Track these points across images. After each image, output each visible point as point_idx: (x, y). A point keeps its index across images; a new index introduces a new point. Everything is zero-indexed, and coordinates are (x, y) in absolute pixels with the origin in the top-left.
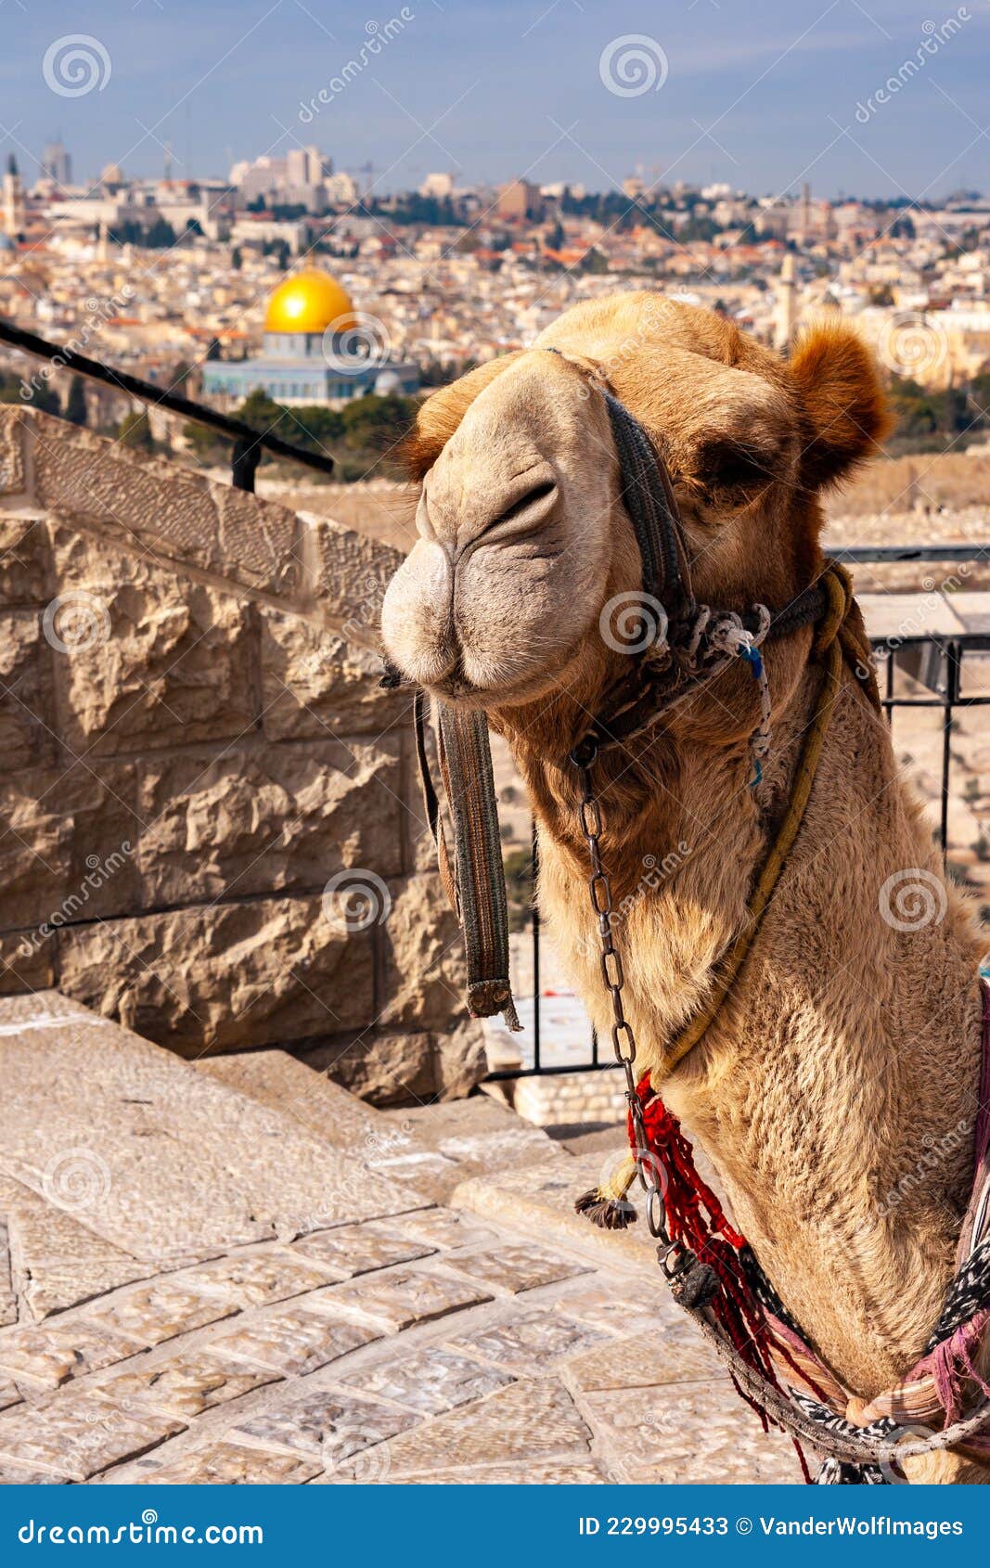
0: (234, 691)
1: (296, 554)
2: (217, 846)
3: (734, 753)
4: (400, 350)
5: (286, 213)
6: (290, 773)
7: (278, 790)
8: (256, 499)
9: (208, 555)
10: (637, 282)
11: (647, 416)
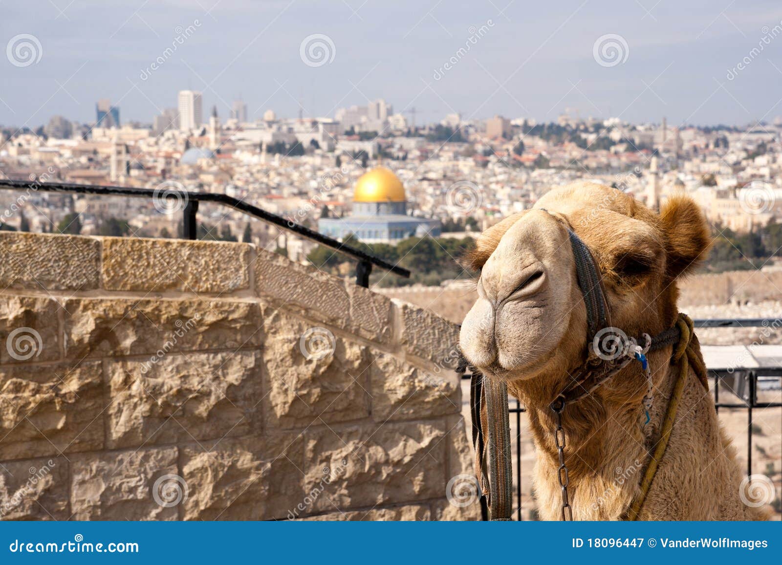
0: (357, 394)
1: (390, 321)
2: (346, 479)
3: (631, 407)
4: (430, 212)
5: (366, 136)
6: (386, 440)
7: (380, 449)
8: (370, 292)
9: (344, 321)
10: (566, 173)
11: (589, 241)
